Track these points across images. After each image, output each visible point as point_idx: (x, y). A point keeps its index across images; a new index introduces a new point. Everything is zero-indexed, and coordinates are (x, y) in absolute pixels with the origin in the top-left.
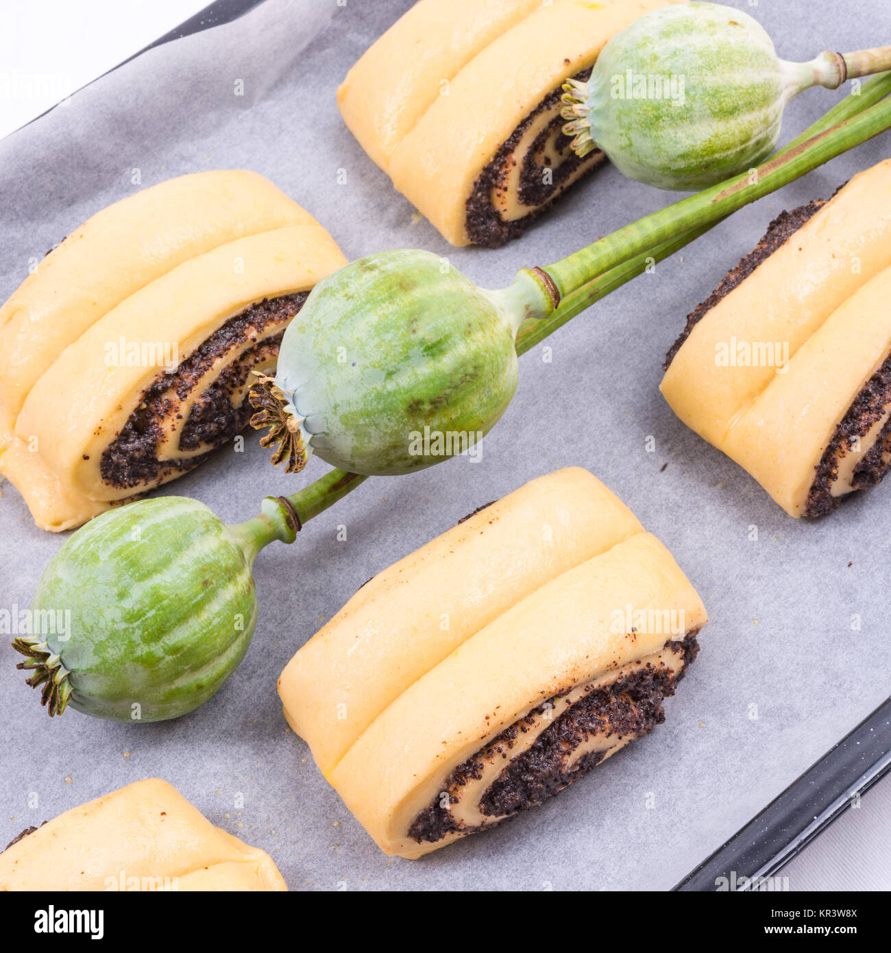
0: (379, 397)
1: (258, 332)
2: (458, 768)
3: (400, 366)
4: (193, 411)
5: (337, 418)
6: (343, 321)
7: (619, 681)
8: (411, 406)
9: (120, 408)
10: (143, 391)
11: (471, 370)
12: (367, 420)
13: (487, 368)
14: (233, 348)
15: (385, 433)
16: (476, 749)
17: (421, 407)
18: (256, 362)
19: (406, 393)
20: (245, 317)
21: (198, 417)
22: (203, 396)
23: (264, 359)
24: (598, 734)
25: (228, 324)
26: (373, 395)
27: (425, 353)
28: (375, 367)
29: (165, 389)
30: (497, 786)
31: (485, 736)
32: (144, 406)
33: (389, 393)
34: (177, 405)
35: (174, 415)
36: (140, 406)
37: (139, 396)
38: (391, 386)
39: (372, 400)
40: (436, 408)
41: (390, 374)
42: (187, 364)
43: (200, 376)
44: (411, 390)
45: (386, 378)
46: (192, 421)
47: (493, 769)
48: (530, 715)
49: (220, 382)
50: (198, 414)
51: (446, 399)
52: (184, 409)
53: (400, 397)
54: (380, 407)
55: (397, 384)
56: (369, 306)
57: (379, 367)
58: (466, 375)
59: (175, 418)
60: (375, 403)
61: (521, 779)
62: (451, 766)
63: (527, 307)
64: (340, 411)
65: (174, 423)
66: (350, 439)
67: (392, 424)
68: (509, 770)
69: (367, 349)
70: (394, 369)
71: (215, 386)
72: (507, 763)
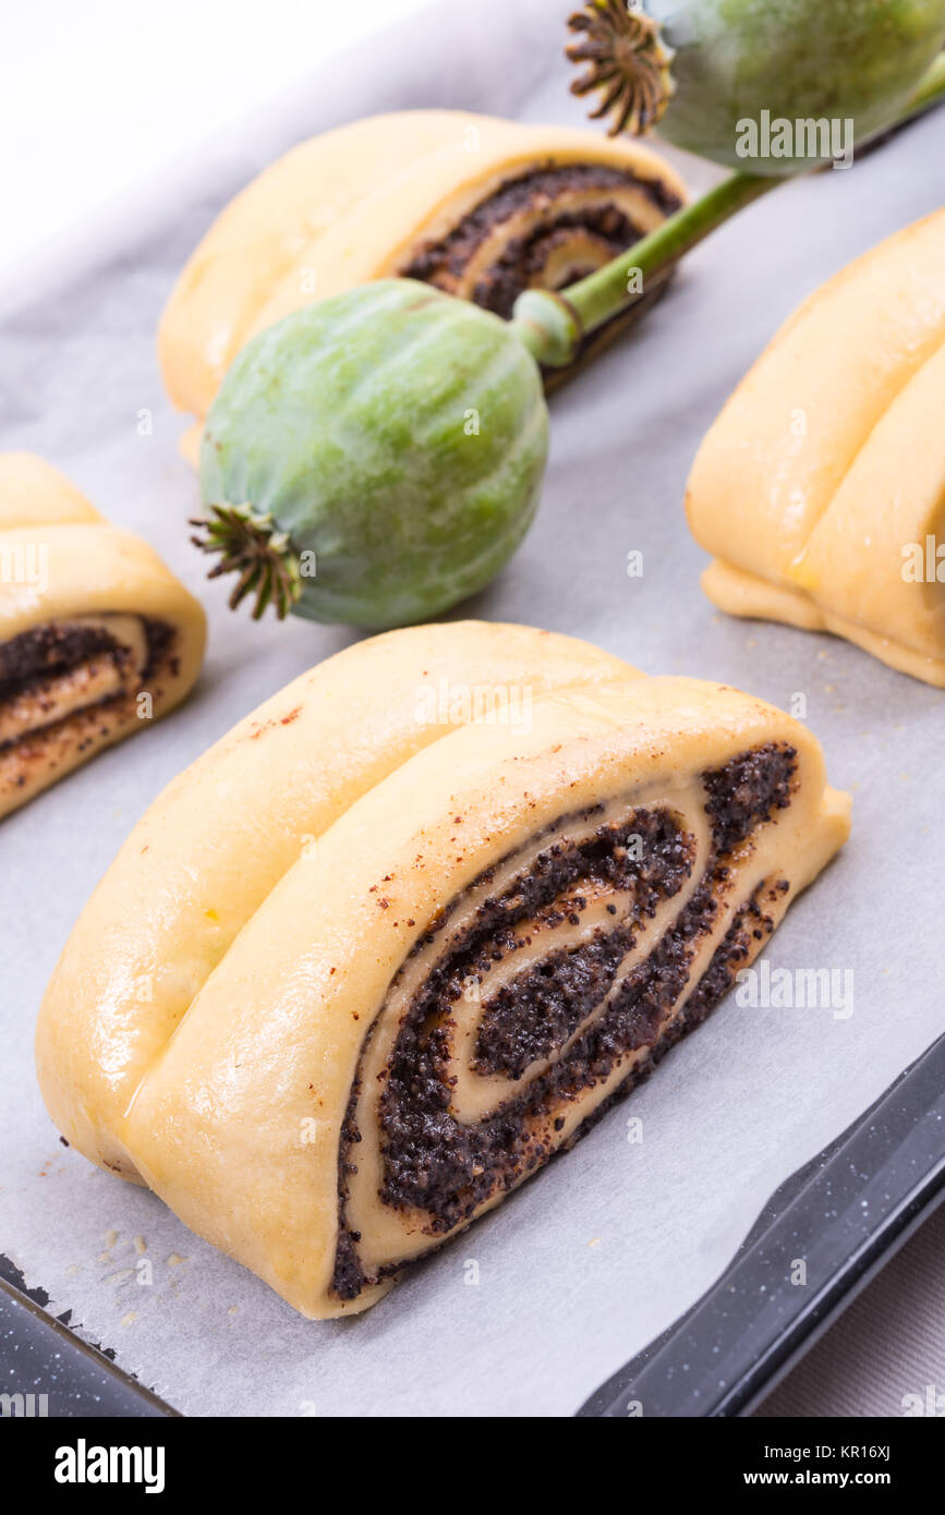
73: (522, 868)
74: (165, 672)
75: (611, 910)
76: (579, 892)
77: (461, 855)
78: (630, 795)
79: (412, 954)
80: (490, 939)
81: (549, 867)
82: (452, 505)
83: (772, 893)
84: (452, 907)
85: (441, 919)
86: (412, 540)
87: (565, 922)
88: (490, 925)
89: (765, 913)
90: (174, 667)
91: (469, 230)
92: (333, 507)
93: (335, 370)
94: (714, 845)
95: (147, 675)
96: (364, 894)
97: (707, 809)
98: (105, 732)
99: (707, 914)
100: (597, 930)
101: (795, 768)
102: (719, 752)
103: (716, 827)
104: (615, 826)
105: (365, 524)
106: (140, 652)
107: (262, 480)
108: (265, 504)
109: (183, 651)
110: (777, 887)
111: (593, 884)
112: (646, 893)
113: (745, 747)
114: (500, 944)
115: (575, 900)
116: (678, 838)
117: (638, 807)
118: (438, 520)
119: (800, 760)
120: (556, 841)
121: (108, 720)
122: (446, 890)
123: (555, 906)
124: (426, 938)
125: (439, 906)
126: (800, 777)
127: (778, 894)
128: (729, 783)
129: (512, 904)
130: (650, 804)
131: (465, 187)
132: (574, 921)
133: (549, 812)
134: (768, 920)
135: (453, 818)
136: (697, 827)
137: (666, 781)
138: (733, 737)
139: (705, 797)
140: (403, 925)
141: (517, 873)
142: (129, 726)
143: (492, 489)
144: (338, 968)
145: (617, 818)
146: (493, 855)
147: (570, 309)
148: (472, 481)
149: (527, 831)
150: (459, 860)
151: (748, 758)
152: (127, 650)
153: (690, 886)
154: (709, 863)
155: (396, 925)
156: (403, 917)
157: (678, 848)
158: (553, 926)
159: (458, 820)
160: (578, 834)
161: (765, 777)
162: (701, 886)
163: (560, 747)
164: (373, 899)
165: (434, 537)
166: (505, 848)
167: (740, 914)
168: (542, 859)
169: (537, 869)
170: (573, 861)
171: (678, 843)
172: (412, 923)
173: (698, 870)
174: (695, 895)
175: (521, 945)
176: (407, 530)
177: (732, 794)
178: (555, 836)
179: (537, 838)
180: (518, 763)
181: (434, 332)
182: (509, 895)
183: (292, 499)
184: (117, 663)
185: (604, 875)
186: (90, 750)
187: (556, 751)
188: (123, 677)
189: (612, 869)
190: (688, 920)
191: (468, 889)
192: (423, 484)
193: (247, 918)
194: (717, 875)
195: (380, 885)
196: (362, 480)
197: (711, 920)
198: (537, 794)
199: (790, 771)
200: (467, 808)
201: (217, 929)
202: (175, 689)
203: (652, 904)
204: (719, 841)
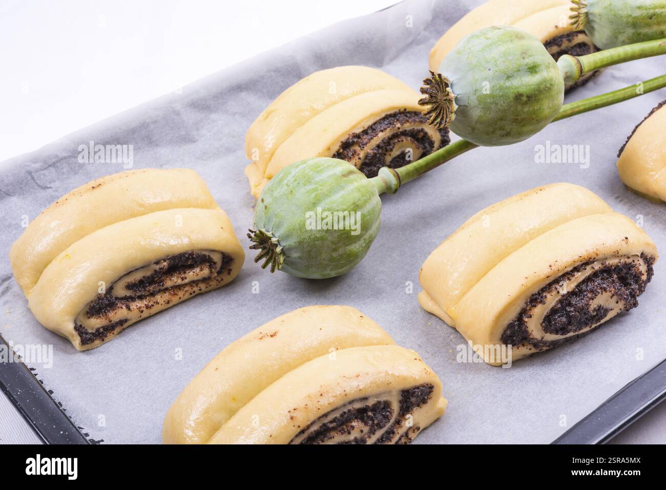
0: (501, 88)
1: (401, 125)
2: (533, 295)
3: (514, 74)
4: (366, 157)
5: (475, 97)
6: (485, 48)
7: (619, 264)
8: (516, 96)
9: (329, 149)
10: (342, 142)
11: (548, 85)
12: (492, 100)
13: (555, 87)
14: (388, 129)
15: (500, 109)
16: (543, 285)
17: (522, 98)
18: (399, 141)
19: (516, 89)
20: (394, 115)
21: (369, 160)
22: (373, 150)
23: (402, 141)
24: (608, 292)
25: (387, 117)
26: (498, 86)
27: (528, 70)
28: (501, 72)
29: (353, 143)
30: (554, 311)
31: (549, 277)
32: (341, 150)
33: (507, 87)
34: (359, 152)
35: (357, 157)
36: (339, 150)
37: (339, 144)
38: (508, 84)
39: (497, 89)
40: (529, 100)
41: (508, 77)
42: (365, 132)
43: (372, 138)
44: (517, 88)
45: (506, 79)
46: (366, 162)
47: (551, 300)
48: (572, 271)
49: (381, 144)
50: (369, 158)
51: (535, 97)
52: (362, 155)
53: (512, 90)
54: (500, 94)
55: (511, 83)
56: (499, 43)
57: (504, 72)
58: (546, 87)
59: (357, 159)
60: (498, 91)
61: (566, 310)
62: (530, 294)
63: (566, 73)
64: (478, 94)
65: (357, 161)
66: (479, 111)
67: (504, 105)
68: (560, 301)
69: (498, 62)
70: (511, 75)
71: (378, 146)
72: (559, 297)
73: (337, 415)
74: (226, 273)
75: (362, 431)
76: (354, 424)
77: (320, 407)
78: (377, 395)
79: (297, 436)
80: (322, 434)
81: (346, 416)
82: (341, 251)
83: (414, 430)
84: (313, 423)
85: (308, 427)
86: (324, 259)
87: (347, 433)
88: (323, 430)
89: (410, 436)
90: (230, 271)
91: (370, 131)
92: (300, 243)
93: (313, 195)
94: (399, 413)
95: (219, 273)
96: (286, 412)
97: (400, 402)
98: (200, 290)
99: (391, 435)
100: (356, 437)
101: (432, 391)
102: (408, 385)
103: (401, 408)
104: (370, 405)
105: (310, 251)
106: (219, 265)
107: (278, 226)
108: (277, 235)
109: (234, 267)
110: (416, 429)
111: (358, 422)
112: (374, 427)
113: (418, 384)
114: (324, 437)
115: (351, 426)
116: (389, 410)
117: (379, 400)
118: (335, 255)
119: (434, 389)
120: (350, 407)
121: (203, 286)
122: (312, 418)
123: (344, 427)
124: (303, 432)
125: (309, 423)
126: (433, 394)
127: (416, 430)
128: (410, 395)
129: (331, 426)
130: (382, 399)
131: (372, 115)
132: (349, 433)
133: (351, 398)
134: (410, 439)
135: (320, 394)
136: (395, 407)
137: (390, 392)
138: (415, 380)
139: (401, 398)
140: (296, 427)
141: (336, 416)
142: (210, 288)
143: (355, 247)
144: (273, 436)
145: (371, 403)
146: (329, 409)
147: (398, 176)
148: (350, 244)
149: (342, 403)
150: (319, 409)
151: (418, 388)
152: (215, 263)
153: (388, 425)
154: (396, 419)
155: (294, 426)
156: (297, 424)
157: (388, 413)
158: (342, 434)
159: (321, 395)
160: (358, 406)
161: (421, 395)
162: (392, 426)
163: (359, 375)
164: (289, 415)
165: (332, 260)
166: (334, 407)
167: (402, 436)
168: (345, 413)
169: (342, 416)
170: (354, 414)
171: (388, 411)
172: (299, 427)
173: (392, 421)
174: (389, 429)
175: (331, 438)
176: (323, 256)
177: (410, 399)
178: (350, 405)
179: (344, 405)
180: (345, 379)
181: (350, 187)
182: (331, 422)
183: (287, 236)
184: (210, 267)
185: (363, 420)
186: (193, 295)
187: (357, 377)
188: (211, 272)
189: (365, 418)
190: (385, 436)
191: (319, 418)
192: (333, 243)
193: (245, 404)
194: (398, 422)
195: (292, 411)
196: (313, 237)
197: (392, 437)
198: (348, 391)
199: (430, 392)
200: (325, 390)
201: (234, 404)
202: (227, 279)
203: (375, 431)
204: (401, 412)
